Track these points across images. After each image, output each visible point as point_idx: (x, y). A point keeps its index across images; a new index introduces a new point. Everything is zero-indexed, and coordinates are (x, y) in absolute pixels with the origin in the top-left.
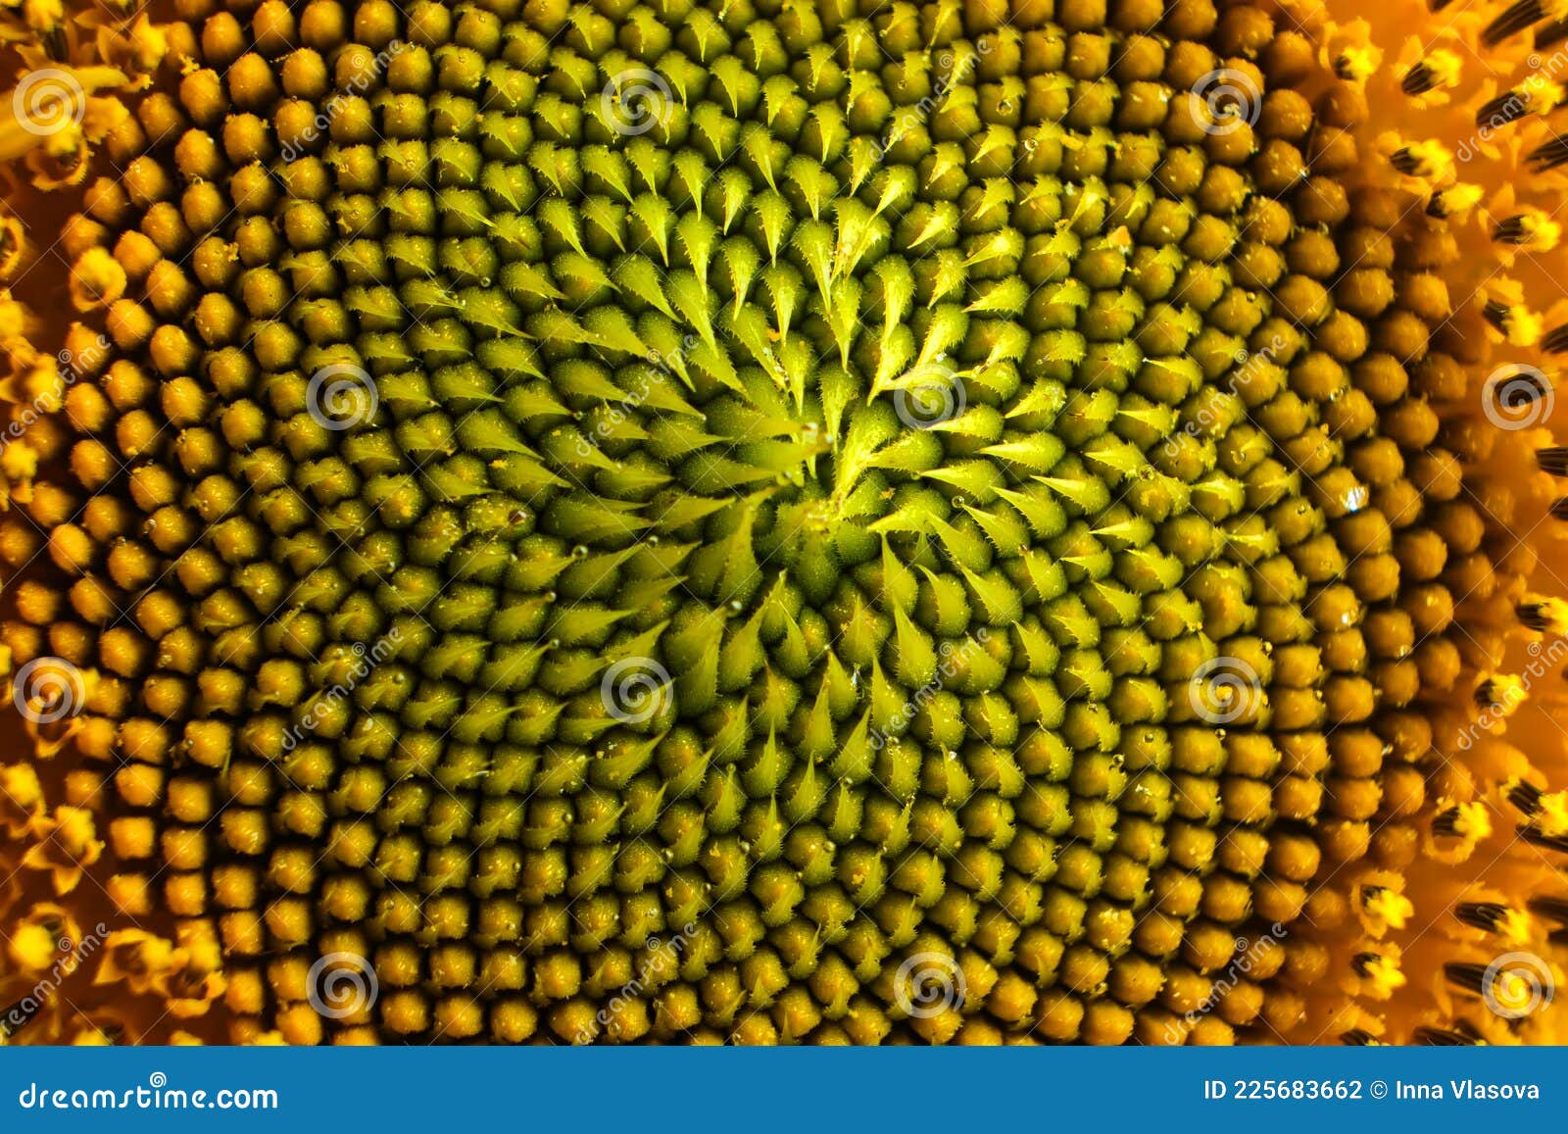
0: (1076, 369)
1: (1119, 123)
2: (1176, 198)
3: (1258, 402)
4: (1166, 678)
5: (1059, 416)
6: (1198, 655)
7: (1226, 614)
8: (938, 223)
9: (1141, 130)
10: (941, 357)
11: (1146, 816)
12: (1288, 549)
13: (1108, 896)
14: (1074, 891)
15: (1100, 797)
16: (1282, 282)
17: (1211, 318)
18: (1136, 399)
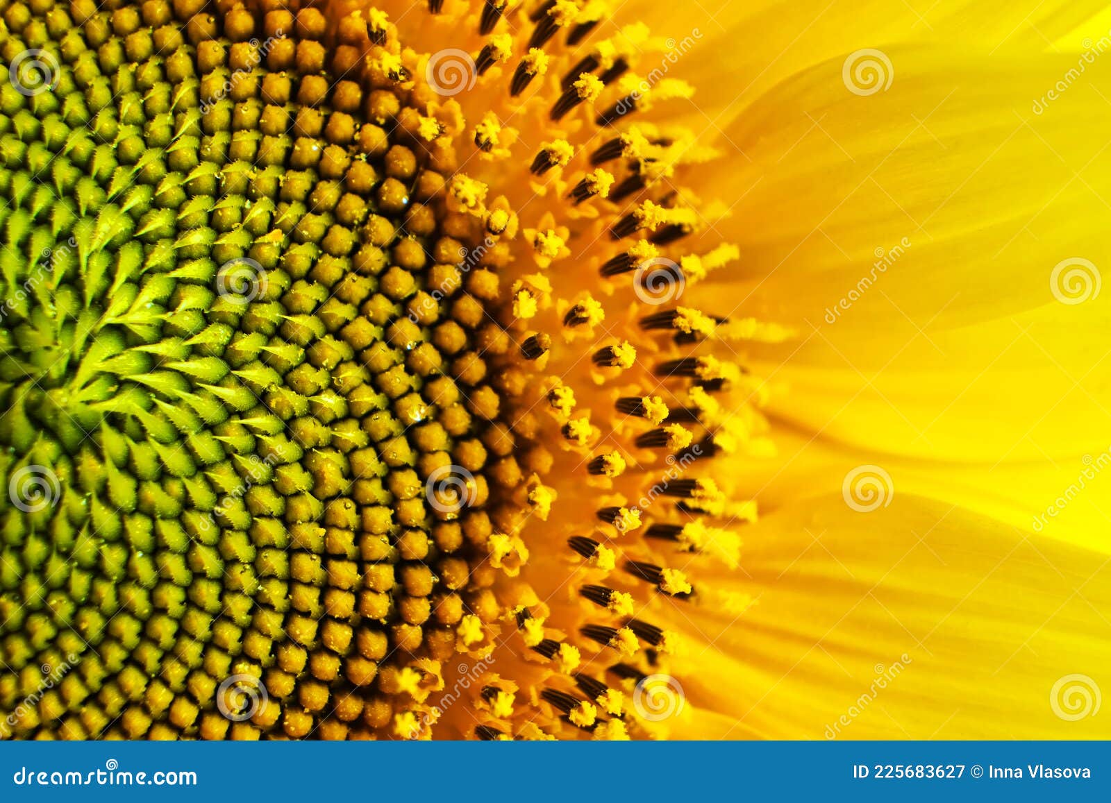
0: (241, 319)
1: (289, 163)
2: (317, 213)
3: (361, 348)
4: (287, 520)
5: (226, 347)
6: (308, 506)
7: (326, 481)
8: (159, 222)
9: (300, 168)
10: (149, 305)
11: (270, 607)
12: (374, 443)
13: (243, 655)
14: (223, 650)
15: (238, 591)
16: (386, 270)
17: (333, 290)
18: (277, 340)
